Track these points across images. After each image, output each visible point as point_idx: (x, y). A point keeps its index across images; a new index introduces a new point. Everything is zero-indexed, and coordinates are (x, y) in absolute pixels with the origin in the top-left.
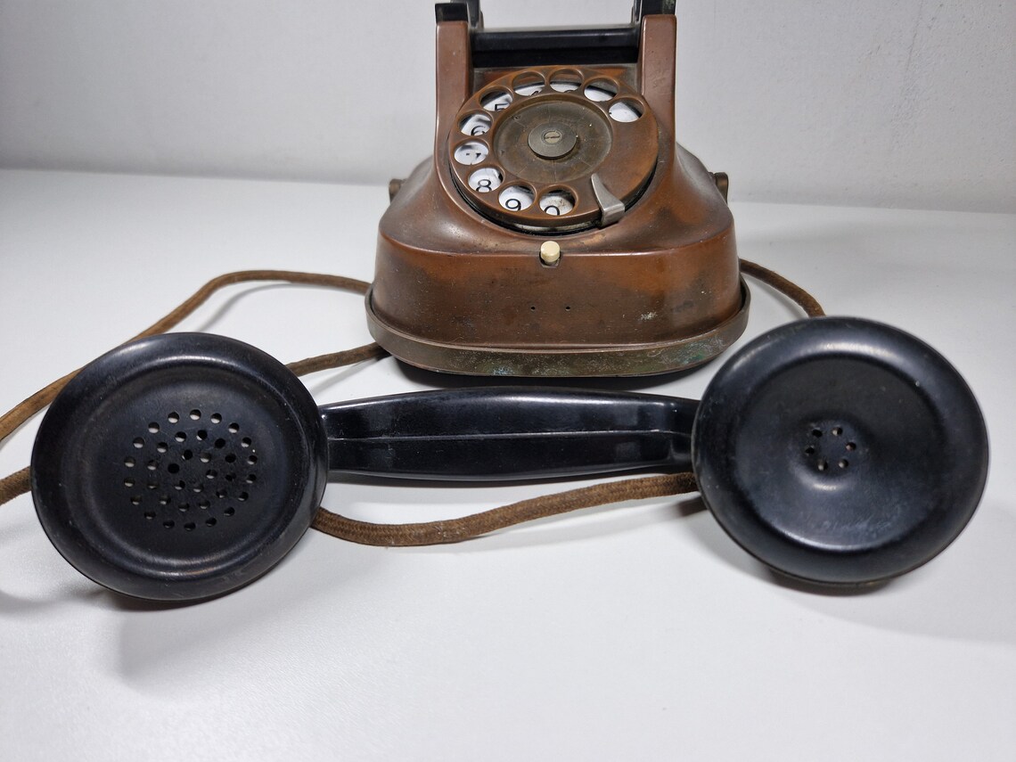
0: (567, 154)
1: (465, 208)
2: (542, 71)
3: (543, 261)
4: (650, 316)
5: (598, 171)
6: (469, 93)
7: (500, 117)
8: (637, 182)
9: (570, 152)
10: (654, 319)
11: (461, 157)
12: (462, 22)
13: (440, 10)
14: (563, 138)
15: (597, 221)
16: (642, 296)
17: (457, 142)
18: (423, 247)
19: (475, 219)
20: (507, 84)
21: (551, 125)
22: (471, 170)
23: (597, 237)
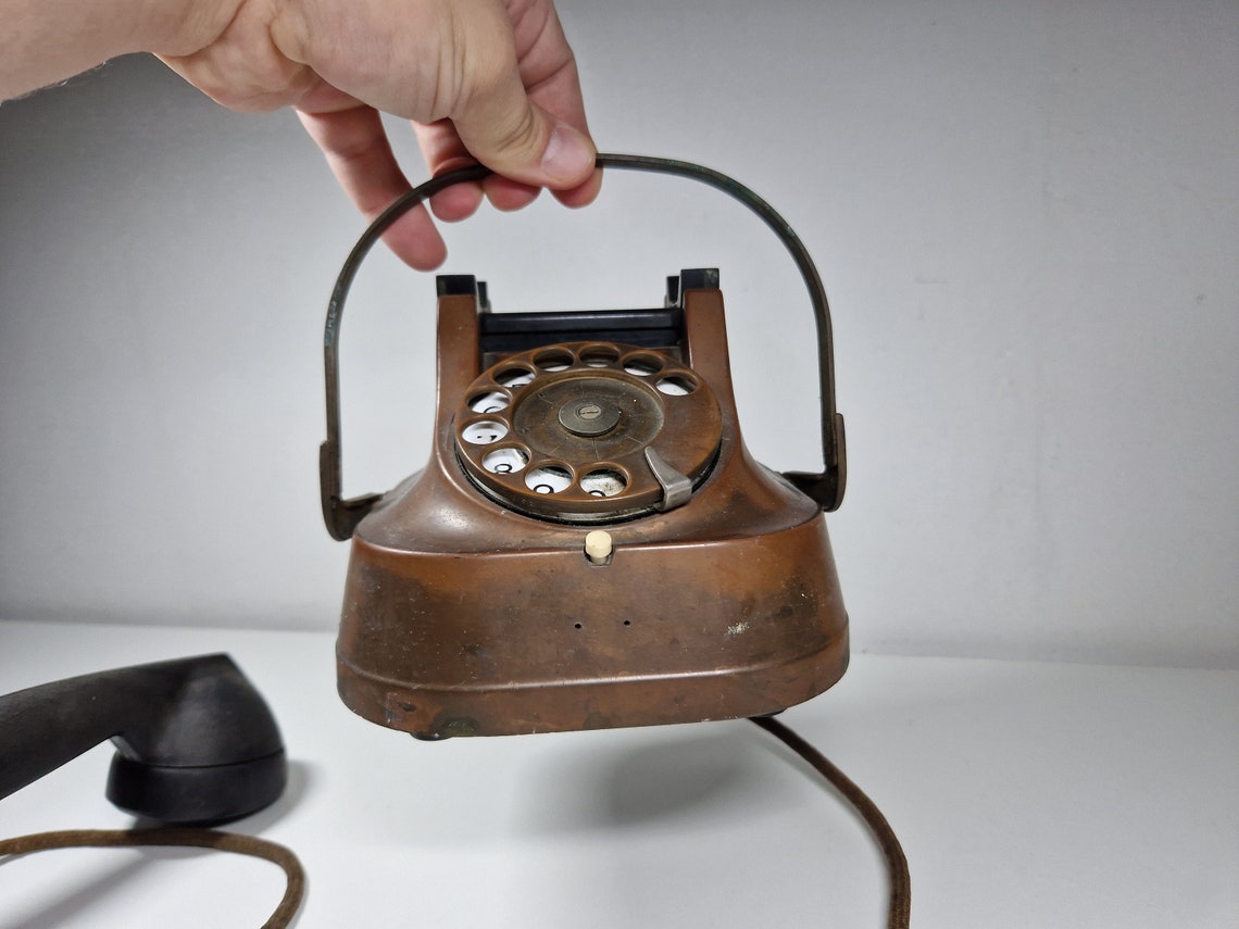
0: (609, 431)
1: (477, 498)
2: (569, 347)
3: (588, 557)
4: (739, 629)
5: (652, 445)
6: (480, 370)
7: (520, 393)
8: (702, 457)
9: (613, 428)
10: (746, 632)
11: (471, 435)
12: (469, 296)
13: (443, 283)
14: (603, 413)
15: (656, 504)
16: (726, 601)
17: (466, 420)
18: (419, 550)
19: (492, 510)
20: (528, 360)
21: (587, 401)
22: (484, 452)
23: (657, 525)
